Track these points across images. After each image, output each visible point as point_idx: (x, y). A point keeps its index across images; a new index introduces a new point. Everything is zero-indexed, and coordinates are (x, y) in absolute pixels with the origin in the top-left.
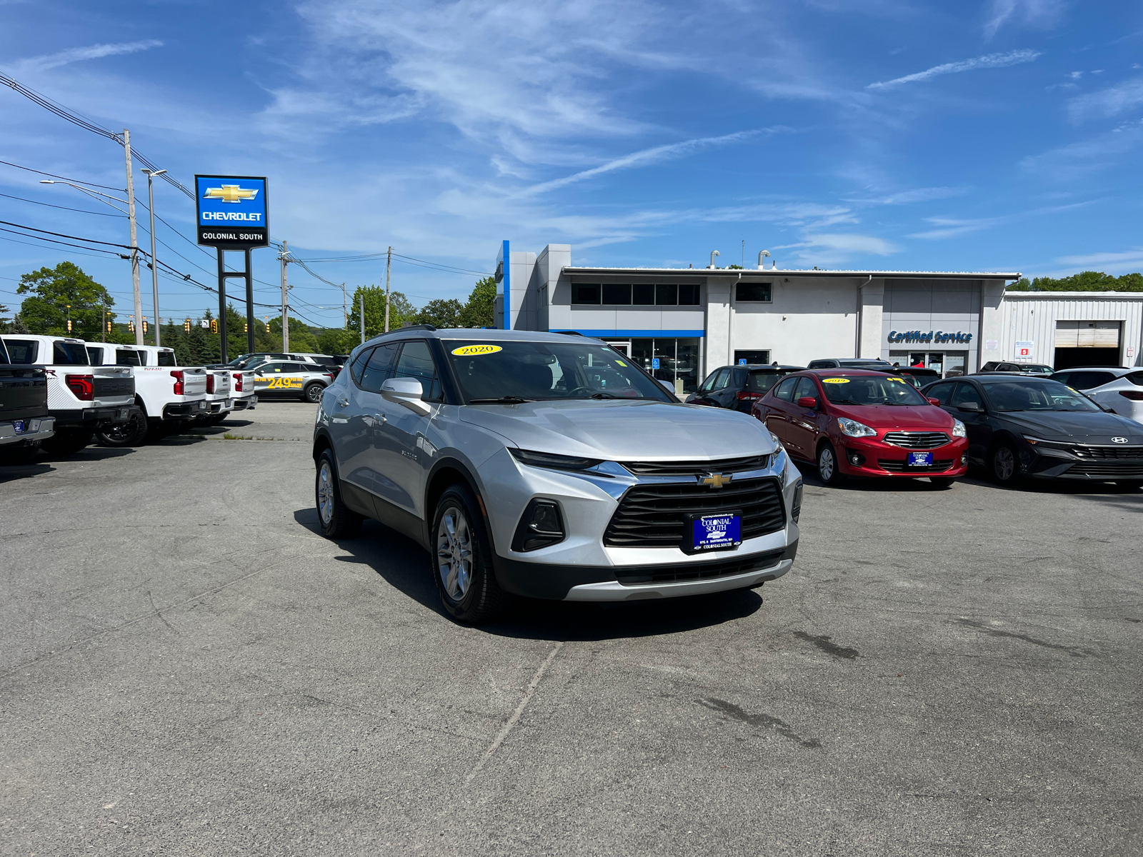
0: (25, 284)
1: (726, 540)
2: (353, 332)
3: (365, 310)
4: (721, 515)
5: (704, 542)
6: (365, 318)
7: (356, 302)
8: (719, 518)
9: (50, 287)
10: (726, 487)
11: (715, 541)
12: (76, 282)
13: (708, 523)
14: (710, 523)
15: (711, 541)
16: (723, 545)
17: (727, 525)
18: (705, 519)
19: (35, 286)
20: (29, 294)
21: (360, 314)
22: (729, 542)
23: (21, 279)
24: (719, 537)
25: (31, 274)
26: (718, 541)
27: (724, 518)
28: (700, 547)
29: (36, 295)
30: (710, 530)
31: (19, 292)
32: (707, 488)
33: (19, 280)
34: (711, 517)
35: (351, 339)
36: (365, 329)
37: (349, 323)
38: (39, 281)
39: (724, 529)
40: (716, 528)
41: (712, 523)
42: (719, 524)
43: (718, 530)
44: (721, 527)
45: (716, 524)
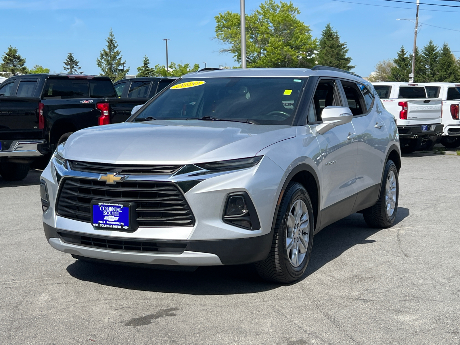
1: (119, 223)
4: (114, 205)
5: (101, 222)
8: (114, 207)
10: (118, 184)
11: (110, 223)
13: (105, 209)
14: (107, 208)
15: (107, 222)
16: (114, 227)
17: (119, 212)
18: (101, 205)
22: (120, 225)
24: (113, 220)
26: (113, 223)
27: (117, 207)
28: (97, 225)
30: (106, 214)
32: (103, 183)
34: (107, 204)
39: (117, 215)
40: (111, 214)
41: (108, 210)
42: (114, 211)
43: (113, 215)
44: (115, 213)
45: (111, 210)
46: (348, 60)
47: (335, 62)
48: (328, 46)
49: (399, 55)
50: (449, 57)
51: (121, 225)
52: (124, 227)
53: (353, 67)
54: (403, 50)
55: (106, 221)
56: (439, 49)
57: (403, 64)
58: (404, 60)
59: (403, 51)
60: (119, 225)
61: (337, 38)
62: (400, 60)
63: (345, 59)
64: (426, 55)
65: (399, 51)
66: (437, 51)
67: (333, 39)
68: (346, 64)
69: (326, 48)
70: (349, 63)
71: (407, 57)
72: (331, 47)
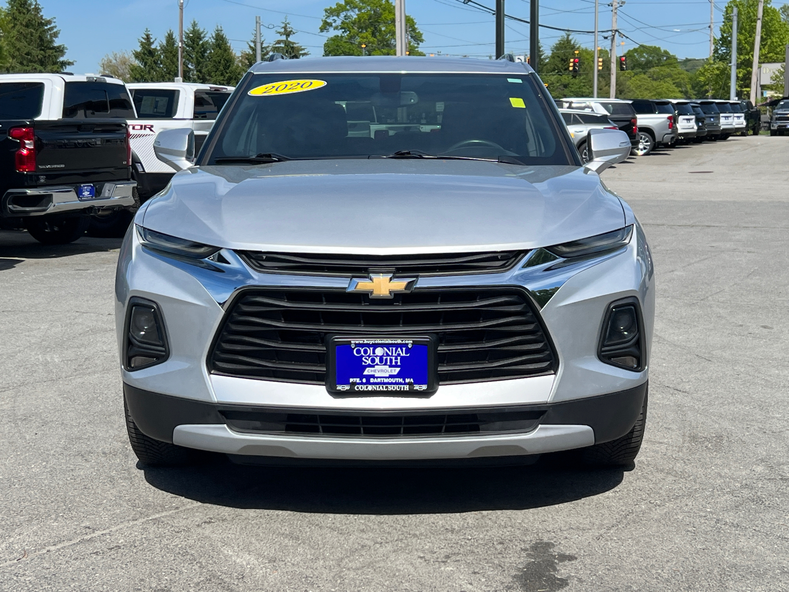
0: (329, 21)
1: (401, 380)
2: (721, 65)
3: (740, 30)
4: (389, 341)
5: (358, 380)
6: (739, 43)
7: (728, 19)
8: (388, 346)
9: (354, 23)
10: (397, 297)
11: (379, 380)
12: (381, 14)
13: (365, 352)
14: (370, 351)
15: (372, 380)
16: (391, 388)
17: (402, 358)
18: (357, 345)
19: (339, 22)
20: (332, 33)
21: (731, 36)
22: (405, 384)
23: (324, 13)
24: (387, 375)
25: (334, 7)
26: (386, 380)
27: (397, 346)
28: (348, 388)
29: (339, 33)
30: (369, 362)
31: (322, 30)
32: (363, 297)
33: (323, 15)
34: (370, 342)
35: (717, 75)
36: (738, 58)
37: (716, 51)
38: (342, 15)
39: (396, 363)
40: (381, 361)
41: (374, 353)
42: (388, 355)
43: (386, 364)
44: (391, 360)
45: (380, 354)
46: (60, 50)
47: (37, 53)
48: (21, 24)
49: (142, 44)
50: (225, 50)
51: (409, 384)
52: (417, 387)
53: (70, 64)
54: (148, 36)
55: (368, 377)
56: (209, 37)
57: (150, 60)
58: (151, 53)
59: (148, 38)
60: (401, 384)
61: (37, 10)
62: (144, 54)
63: (54, 48)
64: (188, 46)
65: (141, 36)
66: (206, 39)
67: (28, 11)
68: (56, 57)
69: (17, 27)
70: (62, 56)
71: (155, 49)
72: (27, 26)
